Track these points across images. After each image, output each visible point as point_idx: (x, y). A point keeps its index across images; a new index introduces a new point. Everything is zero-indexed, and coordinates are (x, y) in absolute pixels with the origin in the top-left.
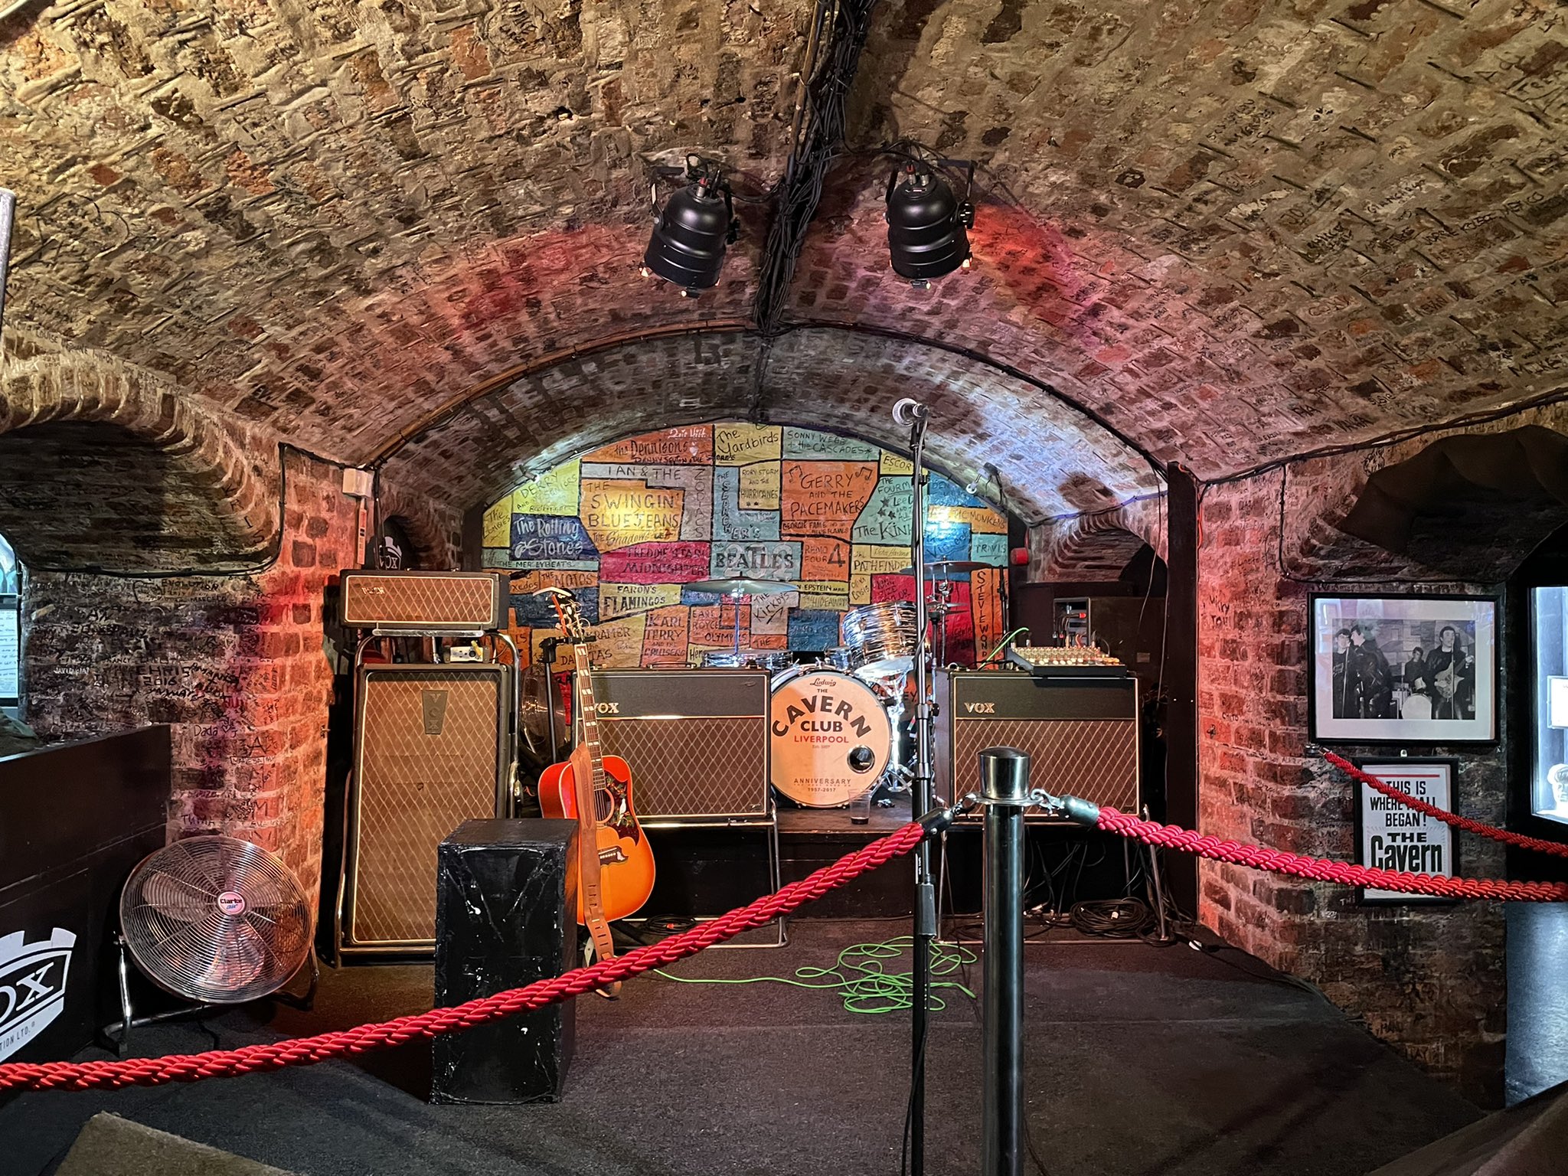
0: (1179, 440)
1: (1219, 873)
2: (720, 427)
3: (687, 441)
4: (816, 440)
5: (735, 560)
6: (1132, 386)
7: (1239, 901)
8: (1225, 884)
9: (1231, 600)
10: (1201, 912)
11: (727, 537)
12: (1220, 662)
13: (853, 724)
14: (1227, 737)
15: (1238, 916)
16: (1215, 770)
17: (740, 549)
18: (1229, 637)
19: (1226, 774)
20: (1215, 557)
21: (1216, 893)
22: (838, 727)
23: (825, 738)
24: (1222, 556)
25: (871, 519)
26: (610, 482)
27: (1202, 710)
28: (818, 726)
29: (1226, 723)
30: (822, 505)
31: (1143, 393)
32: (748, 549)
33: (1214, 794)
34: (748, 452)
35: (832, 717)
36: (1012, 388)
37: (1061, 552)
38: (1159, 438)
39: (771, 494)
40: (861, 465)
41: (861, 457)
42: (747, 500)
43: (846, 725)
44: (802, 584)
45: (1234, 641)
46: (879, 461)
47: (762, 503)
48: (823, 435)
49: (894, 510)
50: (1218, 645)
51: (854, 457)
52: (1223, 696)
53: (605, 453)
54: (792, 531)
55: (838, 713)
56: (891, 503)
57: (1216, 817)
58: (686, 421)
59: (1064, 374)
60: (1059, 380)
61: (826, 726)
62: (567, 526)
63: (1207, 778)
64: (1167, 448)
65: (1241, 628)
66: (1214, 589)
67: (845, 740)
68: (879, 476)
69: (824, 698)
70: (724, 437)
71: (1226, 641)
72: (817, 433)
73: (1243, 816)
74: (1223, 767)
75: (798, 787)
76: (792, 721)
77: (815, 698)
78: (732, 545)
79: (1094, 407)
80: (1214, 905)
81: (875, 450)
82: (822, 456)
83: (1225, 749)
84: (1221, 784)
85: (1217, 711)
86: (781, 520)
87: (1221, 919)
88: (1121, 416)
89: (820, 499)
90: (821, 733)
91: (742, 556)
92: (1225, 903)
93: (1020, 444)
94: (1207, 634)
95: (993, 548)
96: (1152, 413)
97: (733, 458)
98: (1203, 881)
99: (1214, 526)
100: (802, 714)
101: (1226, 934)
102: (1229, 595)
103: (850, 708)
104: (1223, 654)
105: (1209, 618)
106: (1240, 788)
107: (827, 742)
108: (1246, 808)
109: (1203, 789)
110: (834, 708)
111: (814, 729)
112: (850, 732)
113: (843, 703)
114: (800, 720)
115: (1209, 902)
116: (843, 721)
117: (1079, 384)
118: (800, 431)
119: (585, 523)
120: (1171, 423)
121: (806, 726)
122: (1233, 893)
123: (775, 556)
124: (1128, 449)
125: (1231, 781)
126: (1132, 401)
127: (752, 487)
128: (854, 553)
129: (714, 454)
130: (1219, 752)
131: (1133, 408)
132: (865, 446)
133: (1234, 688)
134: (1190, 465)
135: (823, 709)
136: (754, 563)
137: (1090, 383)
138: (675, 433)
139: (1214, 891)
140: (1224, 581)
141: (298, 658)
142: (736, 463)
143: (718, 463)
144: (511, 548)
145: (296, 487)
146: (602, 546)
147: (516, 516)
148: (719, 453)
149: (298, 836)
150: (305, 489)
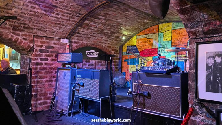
2: (160, 25)
3: (154, 29)
4: (179, 24)
11: (161, 47)
17: (163, 49)
26: (141, 39)
30: (180, 38)
34: (165, 29)
39: (170, 37)
42: (165, 39)
47: (168, 39)
48: (181, 23)
53: (140, 34)
54: (174, 45)
58: (153, 25)
62: (134, 47)
70: (161, 27)
82: (181, 27)
86: (172, 42)
118: (176, 23)
119: (137, 47)
127: (166, 36)
136: (166, 52)
138: (152, 28)
141: (43, 66)
142: (162, 32)
143: (159, 32)
144: (127, 52)
145: (40, 41)
146: (139, 50)
147: (127, 46)
148: (159, 30)
149: (43, 92)
150: (44, 42)
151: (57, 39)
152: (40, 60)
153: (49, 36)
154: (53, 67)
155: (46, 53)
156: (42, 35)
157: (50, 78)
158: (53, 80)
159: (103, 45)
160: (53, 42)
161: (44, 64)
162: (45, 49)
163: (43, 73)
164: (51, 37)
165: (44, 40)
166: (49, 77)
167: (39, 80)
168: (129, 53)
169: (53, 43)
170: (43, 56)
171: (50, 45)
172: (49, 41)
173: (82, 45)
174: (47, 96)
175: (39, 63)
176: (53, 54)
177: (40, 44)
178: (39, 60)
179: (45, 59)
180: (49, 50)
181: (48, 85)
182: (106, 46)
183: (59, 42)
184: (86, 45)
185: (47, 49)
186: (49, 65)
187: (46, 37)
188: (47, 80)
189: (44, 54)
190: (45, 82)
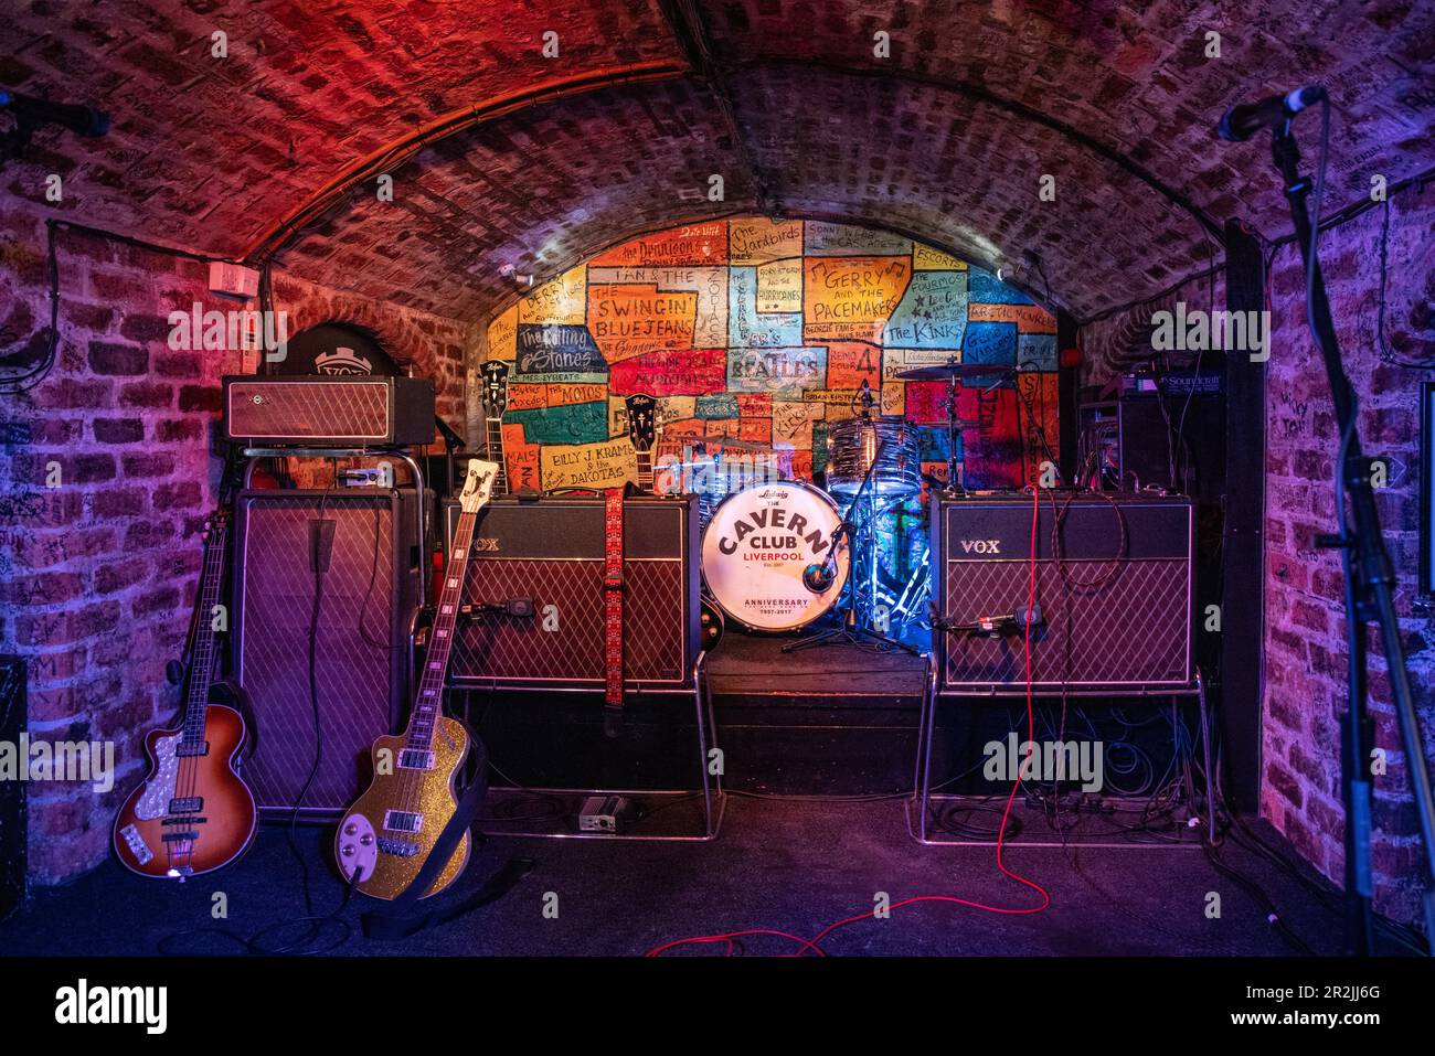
0: (1238, 184)
1: (1287, 755)
2: (736, 223)
3: (700, 240)
4: (842, 234)
5: (753, 370)
6: (1167, 103)
7: (1312, 800)
8: (1294, 773)
9: (1310, 398)
10: (1263, 801)
11: (744, 343)
12: (1294, 481)
13: (808, 539)
14: (1303, 584)
15: (1311, 819)
16: (1285, 623)
17: (758, 356)
18: (1308, 447)
19: (1300, 630)
20: (1289, 341)
21: (1284, 781)
22: (791, 543)
23: (777, 556)
24: (1298, 339)
25: (903, 321)
26: (618, 288)
27: (1271, 544)
28: (769, 543)
29: (1301, 563)
30: (849, 306)
31: (1184, 117)
32: (768, 356)
33: (1283, 654)
34: (767, 249)
35: (785, 532)
36: (1027, 136)
37: (1113, 351)
38: (1211, 185)
39: (792, 295)
40: (891, 260)
41: (891, 251)
42: (767, 302)
43: (800, 540)
44: (829, 394)
45: (1312, 453)
46: (912, 256)
47: (783, 305)
48: (849, 228)
49: (931, 310)
50: (1291, 459)
51: (884, 252)
52: (1298, 526)
53: (613, 257)
54: (817, 336)
55: (791, 527)
56: (926, 302)
57: (1285, 685)
58: (699, 218)
59: (1082, 104)
60: (1077, 115)
61: (778, 543)
62: (574, 335)
63: (1275, 632)
64: (1222, 198)
65: (1324, 435)
66: (1286, 383)
67: (799, 557)
68: (913, 271)
69: (776, 512)
70: (740, 235)
71: (1301, 453)
72: (842, 227)
73: (1321, 689)
74: (1295, 621)
75: (751, 609)
76: (741, 538)
77: (764, 512)
78: (750, 353)
79: (1127, 149)
80: (1279, 796)
81: (907, 243)
82: (849, 251)
83: (1298, 597)
84: (1293, 642)
85: (1290, 547)
86: (804, 324)
87: (1288, 815)
88: (1162, 160)
89: (847, 300)
90: (773, 551)
91: (761, 364)
92: (1293, 795)
93: (1054, 219)
94: (1277, 445)
95: (1043, 350)
96: (1198, 148)
97: (750, 256)
98: (1267, 762)
99: (1287, 300)
100: (751, 529)
101: (1294, 837)
102: (1306, 391)
103: (804, 522)
104: (1298, 470)
105: (1279, 423)
106: (1319, 651)
107: (779, 560)
108: (1325, 679)
109: (1270, 645)
110: (786, 522)
111: (765, 546)
112: (805, 548)
113: (796, 516)
114: (749, 536)
115: (1273, 790)
116: (797, 536)
117: (1103, 116)
118: (823, 224)
119: (593, 332)
120: (1226, 159)
121: (757, 543)
122: (1306, 787)
123: (798, 364)
124: (1176, 208)
125: (1307, 641)
126: (1173, 133)
127: (771, 288)
128: (886, 359)
129: (729, 254)
130: (1292, 600)
131: (1175, 143)
132: (895, 239)
133: (1313, 517)
134: (1254, 219)
135: (775, 523)
136: (775, 371)
137: (1115, 112)
138: (687, 233)
139: (1278, 776)
140: (1300, 372)
141: (112, 482)
142: (753, 262)
143: (733, 262)
144: (518, 361)
145: (94, 276)
146: (610, 357)
147: (521, 328)
148: (734, 251)
149: (126, 692)
150: (117, 280)
151: (189, 264)
152: (99, 437)
153: (144, 239)
154: (174, 484)
155: (128, 372)
156: (107, 227)
157: (159, 578)
158: (175, 593)
159: (405, 313)
160: (167, 290)
161: (120, 466)
162: (121, 340)
163: (120, 544)
164: (160, 243)
165: (113, 268)
166: (153, 570)
167: (97, 599)
168: (532, 370)
169: (168, 295)
170: (114, 399)
171: (149, 312)
172: (142, 273)
173: (312, 312)
174: (149, 723)
175: (90, 459)
176: (168, 381)
177: (95, 302)
178: (92, 438)
179: (125, 422)
180: (147, 352)
181: (153, 630)
182: (414, 320)
183: (196, 283)
184: (331, 310)
185: (137, 344)
186: (150, 473)
187: (130, 241)
188: (143, 599)
189: (120, 382)
190: (130, 613)
